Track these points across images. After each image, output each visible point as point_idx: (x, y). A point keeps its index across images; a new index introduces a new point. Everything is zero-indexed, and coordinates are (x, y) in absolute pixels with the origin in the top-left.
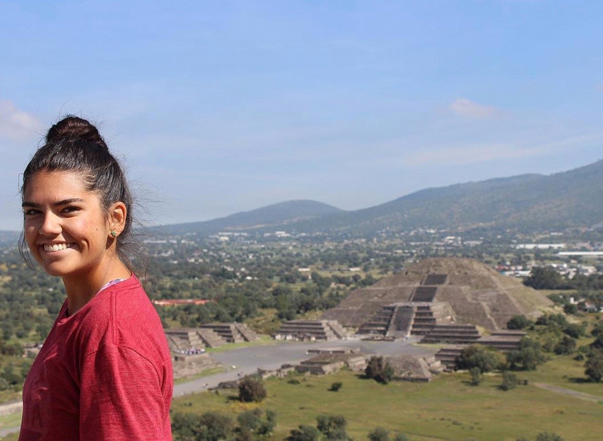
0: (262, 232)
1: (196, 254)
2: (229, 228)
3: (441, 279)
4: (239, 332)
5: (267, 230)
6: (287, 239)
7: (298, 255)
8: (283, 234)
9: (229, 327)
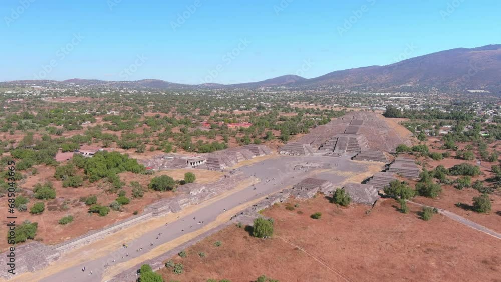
0: (276, 86)
1: (252, 96)
2: (265, 85)
3: (360, 123)
4: (262, 150)
5: (278, 85)
6: (285, 89)
7: (289, 97)
8: (284, 87)
9: (257, 148)
